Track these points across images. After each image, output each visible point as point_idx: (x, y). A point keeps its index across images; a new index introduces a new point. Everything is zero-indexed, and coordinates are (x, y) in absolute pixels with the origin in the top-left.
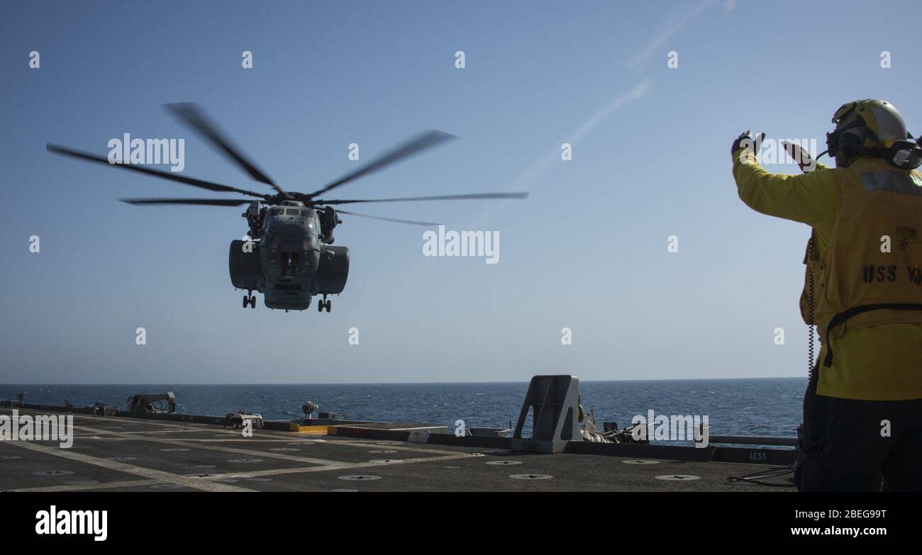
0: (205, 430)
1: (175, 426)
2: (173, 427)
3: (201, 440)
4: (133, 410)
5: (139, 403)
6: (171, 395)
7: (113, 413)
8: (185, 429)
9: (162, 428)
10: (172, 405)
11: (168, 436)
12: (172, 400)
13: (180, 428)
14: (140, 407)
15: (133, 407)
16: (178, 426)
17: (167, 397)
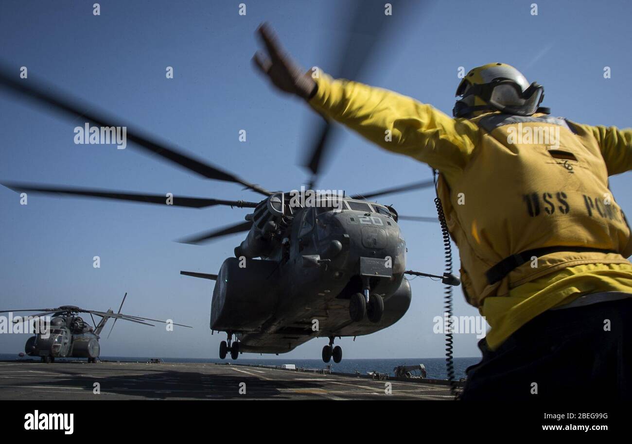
0: (446, 389)
1: (425, 386)
2: (425, 388)
3: (444, 396)
4: (398, 376)
5: (401, 372)
6: (422, 366)
7: (385, 378)
8: (432, 389)
9: (417, 388)
10: (424, 372)
11: (422, 393)
12: (423, 370)
13: (429, 388)
14: (403, 374)
15: (397, 374)
16: (427, 387)
17: (420, 368)
